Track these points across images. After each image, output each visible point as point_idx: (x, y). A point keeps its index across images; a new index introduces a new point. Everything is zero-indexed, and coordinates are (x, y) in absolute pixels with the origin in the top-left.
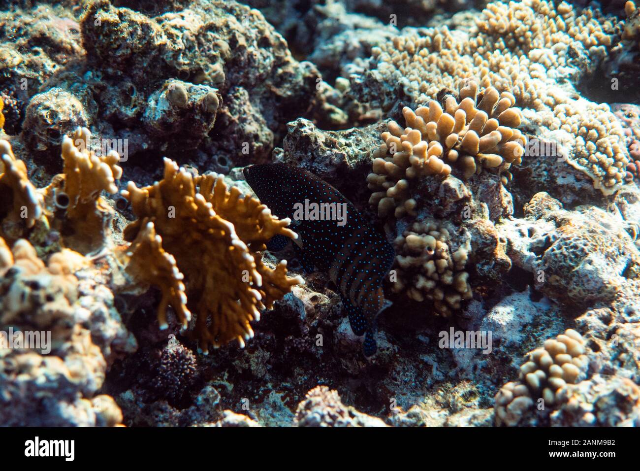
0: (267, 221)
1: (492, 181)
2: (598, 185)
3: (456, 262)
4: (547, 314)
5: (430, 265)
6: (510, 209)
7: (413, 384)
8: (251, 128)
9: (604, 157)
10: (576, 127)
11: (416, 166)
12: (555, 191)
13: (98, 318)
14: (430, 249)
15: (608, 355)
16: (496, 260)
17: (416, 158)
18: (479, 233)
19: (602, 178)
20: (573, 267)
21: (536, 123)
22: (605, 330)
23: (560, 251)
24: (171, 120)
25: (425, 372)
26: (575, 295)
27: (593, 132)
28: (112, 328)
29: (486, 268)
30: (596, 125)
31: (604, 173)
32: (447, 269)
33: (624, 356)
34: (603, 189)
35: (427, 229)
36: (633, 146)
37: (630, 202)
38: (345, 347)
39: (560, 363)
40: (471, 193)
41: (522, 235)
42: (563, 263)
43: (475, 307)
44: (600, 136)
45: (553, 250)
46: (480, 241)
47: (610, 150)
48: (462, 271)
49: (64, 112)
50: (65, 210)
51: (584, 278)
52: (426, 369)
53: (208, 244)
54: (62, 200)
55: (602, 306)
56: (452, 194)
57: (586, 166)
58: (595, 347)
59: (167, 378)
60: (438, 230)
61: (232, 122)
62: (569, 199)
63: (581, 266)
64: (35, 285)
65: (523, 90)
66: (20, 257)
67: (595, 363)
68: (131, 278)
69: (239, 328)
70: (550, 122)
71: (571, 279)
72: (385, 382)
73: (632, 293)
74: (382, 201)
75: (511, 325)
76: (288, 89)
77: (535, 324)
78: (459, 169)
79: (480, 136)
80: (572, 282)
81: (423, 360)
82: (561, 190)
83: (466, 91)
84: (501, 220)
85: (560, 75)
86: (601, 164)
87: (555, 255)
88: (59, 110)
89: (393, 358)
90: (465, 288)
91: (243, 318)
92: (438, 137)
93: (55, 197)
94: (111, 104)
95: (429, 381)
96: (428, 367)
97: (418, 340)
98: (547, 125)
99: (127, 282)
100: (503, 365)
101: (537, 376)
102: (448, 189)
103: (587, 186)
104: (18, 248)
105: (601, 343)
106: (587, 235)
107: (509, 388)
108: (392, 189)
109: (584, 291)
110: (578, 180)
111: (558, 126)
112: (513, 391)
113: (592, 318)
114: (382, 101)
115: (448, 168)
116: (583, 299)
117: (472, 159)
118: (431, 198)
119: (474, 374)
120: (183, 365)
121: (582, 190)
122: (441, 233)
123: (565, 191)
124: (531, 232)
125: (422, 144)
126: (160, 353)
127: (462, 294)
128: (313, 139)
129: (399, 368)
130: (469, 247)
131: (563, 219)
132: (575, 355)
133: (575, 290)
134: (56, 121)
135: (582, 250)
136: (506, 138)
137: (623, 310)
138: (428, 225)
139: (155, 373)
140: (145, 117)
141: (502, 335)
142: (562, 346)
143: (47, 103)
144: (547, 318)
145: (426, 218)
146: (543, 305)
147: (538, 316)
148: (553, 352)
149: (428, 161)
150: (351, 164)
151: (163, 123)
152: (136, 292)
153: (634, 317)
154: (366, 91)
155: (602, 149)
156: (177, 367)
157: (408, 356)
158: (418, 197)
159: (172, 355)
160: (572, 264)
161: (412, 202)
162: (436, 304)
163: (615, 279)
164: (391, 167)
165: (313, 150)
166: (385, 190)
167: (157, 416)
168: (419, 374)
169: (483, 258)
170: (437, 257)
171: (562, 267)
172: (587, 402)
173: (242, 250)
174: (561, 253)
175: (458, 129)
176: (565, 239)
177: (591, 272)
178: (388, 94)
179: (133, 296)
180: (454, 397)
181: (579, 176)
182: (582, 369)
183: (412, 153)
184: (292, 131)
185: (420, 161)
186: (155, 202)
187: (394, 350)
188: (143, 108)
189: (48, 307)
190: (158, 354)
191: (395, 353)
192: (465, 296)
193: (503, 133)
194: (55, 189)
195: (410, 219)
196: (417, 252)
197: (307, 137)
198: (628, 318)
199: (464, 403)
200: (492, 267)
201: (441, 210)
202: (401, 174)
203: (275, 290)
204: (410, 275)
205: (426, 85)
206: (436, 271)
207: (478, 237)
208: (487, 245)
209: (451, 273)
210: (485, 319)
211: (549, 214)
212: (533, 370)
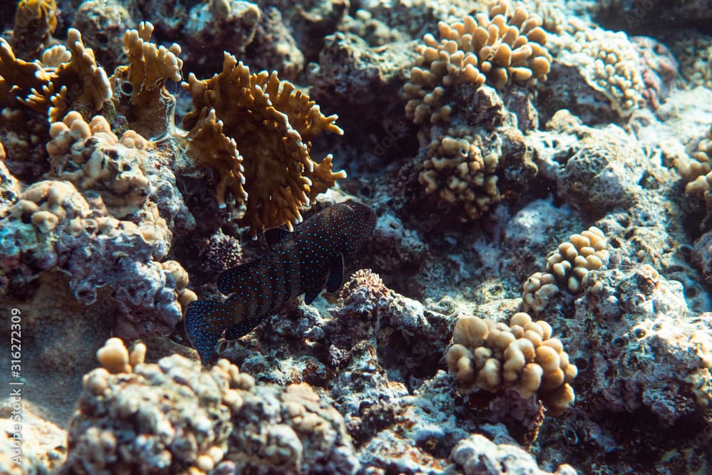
0: (316, 116)
1: (521, 94)
2: (616, 106)
3: (487, 165)
4: (568, 219)
5: (464, 166)
6: (536, 123)
7: (442, 280)
8: (283, 47)
9: (621, 80)
10: (596, 51)
11: (453, 74)
12: (575, 110)
13: (164, 192)
14: (464, 152)
15: (627, 251)
16: (523, 165)
17: (454, 66)
18: (509, 140)
19: (619, 100)
20: (595, 174)
21: (558, 47)
22: (623, 231)
23: (583, 159)
24: (213, 32)
25: (453, 271)
26: (596, 201)
27: (611, 56)
28: (176, 203)
29: (514, 173)
30: (615, 51)
31: (621, 95)
32: (479, 171)
33: (642, 252)
34: (620, 110)
35: (461, 134)
36: (646, 74)
37: (644, 125)
38: (380, 244)
39: (585, 255)
40: (502, 102)
41: (547, 145)
42: (586, 170)
43: (501, 211)
44: (618, 61)
45: (576, 158)
46: (510, 147)
47: (627, 73)
48: (492, 175)
49: (112, 18)
50: (129, 98)
51: (604, 183)
52: (455, 268)
53: (262, 136)
54: (127, 88)
55: (620, 211)
56: (486, 101)
57: (605, 87)
58: (615, 244)
59: (215, 264)
60: (471, 134)
61: (266, 40)
62: (589, 118)
63: (602, 173)
64: (114, 155)
65: (546, 16)
66: (98, 130)
67: (615, 257)
68: (191, 161)
69: (289, 213)
70: (571, 46)
71: (593, 185)
72: (416, 277)
73: (647, 201)
74: (418, 108)
75: (535, 228)
76: (318, 14)
77: (557, 227)
78: (492, 79)
79: (513, 49)
80: (593, 188)
81: (451, 260)
82: (581, 109)
83: (497, 9)
84: (528, 132)
85: (578, 8)
86: (619, 87)
87: (579, 163)
88: (108, 16)
89: (424, 255)
90: (494, 190)
91: (294, 204)
92: (472, 48)
93: (120, 86)
94: (155, 15)
95: (457, 279)
96: (456, 266)
97: (447, 242)
98: (569, 49)
99: (188, 165)
100: (527, 264)
101: (564, 265)
102: (482, 96)
103: (605, 107)
104: (96, 122)
105: (621, 240)
106: (608, 145)
107: (536, 278)
108: (429, 96)
109: (604, 196)
110: (597, 100)
111: (578, 50)
112: (541, 280)
113: (612, 221)
114: (409, 26)
115: (482, 77)
116: (603, 204)
117: (504, 71)
118: (465, 106)
119: (500, 271)
120: (230, 252)
121: (601, 110)
122: (474, 138)
123: (584, 111)
124: (555, 144)
125: (459, 54)
126: (208, 242)
127: (491, 196)
128: (350, 53)
129: (429, 265)
130: (500, 152)
131: (584, 133)
132: (598, 249)
133: (596, 195)
134: (105, 26)
135: (604, 159)
136: (536, 53)
137: (639, 215)
138: (462, 130)
139: (204, 258)
140: (187, 30)
141: (526, 236)
142: (586, 240)
143: (97, 9)
144: (568, 222)
145: (459, 124)
146: (564, 211)
147: (560, 221)
148: (578, 246)
149: (464, 70)
150: (384, 78)
151: (206, 35)
152: (195, 175)
153: (649, 222)
154: (394, 15)
155: (620, 73)
156: (225, 254)
157: (437, 255)
158: (453, 103)
159: (220, 243)
160: (594, 171)
161: (448, 108)
162: (467, 206)
163: (634, 187)
164: (429, 76)
165: (349, 64)
166: (421, 98)
167: (207, 297)
168: (447, 273)
169: (512, 164)
170: (470, 160)
171: (584, 174)
172: (611, 286)
173: (297, 138)
174: (584, 162)
175: (491, 42)
176: (587, 149)
177: (611, 179)
178: (416, 18)
179: (192, 179)
180: (481, 292)
181: (598, 96)
182: (604, 262)
183: (449, 62)
184: (329, 45)
185: (457, 69)
186: (213, 94)
187: (425, 248)
188: (185, 20)
189: (124, 175)
190: (205, 242)
191: (426, 251)
192: (494, 199)
193: (533, 49)
194: (118, 79)
195: (444, 125)
196: (452, 154)
197: (345, 50)
198: (645, 223)
199: (491, 296)
200: (519, 172)
201: (474, 117)
202: (438, 81)
203: (320, 183)
204: (443, 176)
205: (455, 8)
206: (469, 173)
207: (508, 143)
208: (517, 151)
209: (482, 175)
210: (510, 222)
211: (570, 129)
212: (559, 261)
